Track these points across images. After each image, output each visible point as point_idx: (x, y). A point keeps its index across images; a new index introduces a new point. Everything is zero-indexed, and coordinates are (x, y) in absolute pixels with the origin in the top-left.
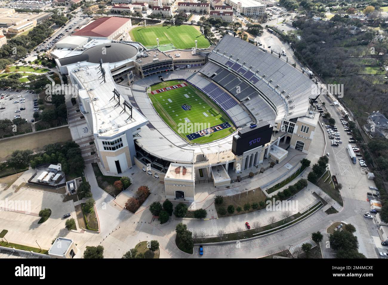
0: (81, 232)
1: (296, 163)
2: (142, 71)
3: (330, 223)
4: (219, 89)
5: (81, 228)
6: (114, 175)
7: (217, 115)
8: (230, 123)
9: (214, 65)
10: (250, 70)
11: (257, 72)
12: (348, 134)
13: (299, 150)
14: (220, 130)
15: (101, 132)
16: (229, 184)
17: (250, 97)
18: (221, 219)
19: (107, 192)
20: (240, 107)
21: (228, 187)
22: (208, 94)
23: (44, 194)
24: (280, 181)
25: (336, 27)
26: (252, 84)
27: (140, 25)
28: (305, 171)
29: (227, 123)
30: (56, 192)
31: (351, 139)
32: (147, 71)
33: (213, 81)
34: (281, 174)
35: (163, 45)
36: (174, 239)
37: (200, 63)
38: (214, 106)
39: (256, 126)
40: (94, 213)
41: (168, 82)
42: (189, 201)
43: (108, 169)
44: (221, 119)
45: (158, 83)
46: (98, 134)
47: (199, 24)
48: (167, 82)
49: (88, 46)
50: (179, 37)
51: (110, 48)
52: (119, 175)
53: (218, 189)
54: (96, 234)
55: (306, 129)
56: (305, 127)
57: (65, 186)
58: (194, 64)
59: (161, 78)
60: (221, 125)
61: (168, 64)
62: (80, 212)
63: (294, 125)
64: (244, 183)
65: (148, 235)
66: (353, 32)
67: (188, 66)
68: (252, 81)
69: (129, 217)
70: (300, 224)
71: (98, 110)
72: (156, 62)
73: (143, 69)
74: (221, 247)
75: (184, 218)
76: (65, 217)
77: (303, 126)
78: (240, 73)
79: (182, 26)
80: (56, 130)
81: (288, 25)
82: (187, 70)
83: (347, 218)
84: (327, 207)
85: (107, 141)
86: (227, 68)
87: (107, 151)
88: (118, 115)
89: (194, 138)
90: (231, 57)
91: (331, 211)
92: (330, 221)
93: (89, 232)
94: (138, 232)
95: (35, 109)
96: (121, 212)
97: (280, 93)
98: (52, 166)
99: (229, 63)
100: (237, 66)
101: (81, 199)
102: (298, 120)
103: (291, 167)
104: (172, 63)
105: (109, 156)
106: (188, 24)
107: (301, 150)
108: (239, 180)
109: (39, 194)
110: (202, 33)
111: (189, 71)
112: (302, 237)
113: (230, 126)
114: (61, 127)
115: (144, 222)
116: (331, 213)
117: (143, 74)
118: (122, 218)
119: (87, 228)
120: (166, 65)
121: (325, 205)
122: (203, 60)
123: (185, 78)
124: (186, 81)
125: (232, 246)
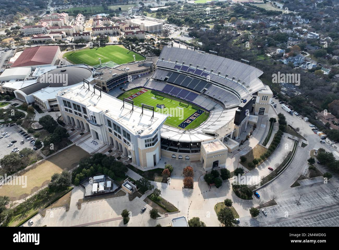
0: (166, 217)
1: (266, 123)
2: (106, 86)
3: (308, 152)
4: (175, 88)
5: (163, 214)
6: (152, 169)
7: (188, 106)
8: (201, 110)
9: (162, 71)
10: (198, 68)
11: (205, 69)
12: (276, 99)
13: (261, 114)
14: (199, 116)
15: (139, 133)
16: (238, 148)
17: (206, 87)
18: (252, 171)
19: (159, 181)
20: (201, 97)
21: (239, 150)
22: (169, 94)
23: (108, 202)
24: (266, 136)
25: (221, 33)
26: (204, 78)
27: (67, 50)
28: (275, 126)
29: (200, 110)
30: (118, 196)
31: (279, 101)
32: (110, 85)
33: (168, 82)
34: (263, 132)
35: (104, 63)
36: (234, 195)
37: (147, 72)
38: (181, 101)
39: (246, 101)
40: (163, 199)
41: (131, 91)
42: (222, 167)
43: (145, 165)
44: (192, 108)
45: (122, 94)
46: (139, 135)
47: (120, 43)
48: (129, 91)
49: (37, 74)
50: (112, 56)
51: (66, 72)
52: (156, 167)
53: (234, 153)
54: (179, 213)
55: (265, 98)
56: (265, 96)
57: (121, 189)
58: (143, 73)
59: (122, 89)
60: (197, 112)
61: (124, 76)
62: (151, 202)
63: (256, 97)
64: (246, 144)
65: (216, 199)
66: (234, 35)
67: (139, 75)
68: (204, 76)
69: (192, 192)
70: (295, 158)
71: (118, 119)
72: (115, 77)
73: (107, 84)
74: (265, 188)
75: (229, 179)
76: (143, 211)
77: (263, 96)
78: (190, 72)
79: (106, 46)
80: (66, 150)
81: (185, 36)
82: (140, 79)
83: (314, 146)
84: (300, 144)
85: (149, 138)
86: (177, 70)
87: (148, 148)
88: (140, 118)
89: (185, 126)
90: (177, 62)
91: (304, 145)
92: (308, 151)
93: (172, 214)
94: (207, 199)
95: (29, 138)
96: (183, 191)
97: (231, 79)
98: (96, 178)
99: (176, 66)
100: (185, 68)
101: (143, 193)
102: (259, 92)
103: (265, 126)
104: (127, 76)
105: (149, 152)
106: (111, 44)
107: (263, 113)
108: (241, 144)
109: (103, 203)
110: (129, 49)
111: (142, 79)
112: (302, 165)
113: (203, 112)
114: (69, 146)
115: (205, 191)
116: (305, 146)
117: (107, 89)
118: (188, 195)
119: (168, 211)
120: (123, 78)
121: (298, 143)
122: (149, 69)
123: (142, 85)
124: (143, 87)
125: (271, 185)
